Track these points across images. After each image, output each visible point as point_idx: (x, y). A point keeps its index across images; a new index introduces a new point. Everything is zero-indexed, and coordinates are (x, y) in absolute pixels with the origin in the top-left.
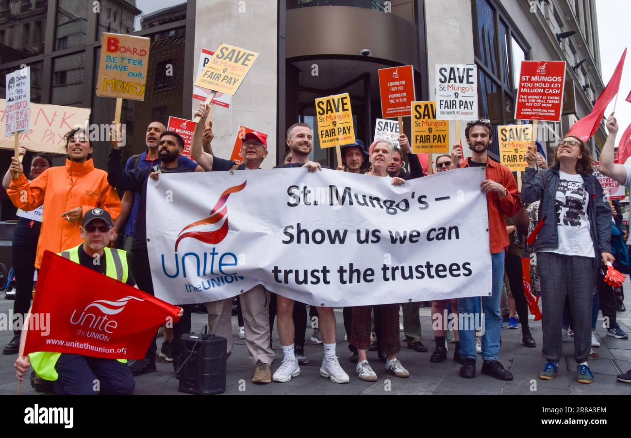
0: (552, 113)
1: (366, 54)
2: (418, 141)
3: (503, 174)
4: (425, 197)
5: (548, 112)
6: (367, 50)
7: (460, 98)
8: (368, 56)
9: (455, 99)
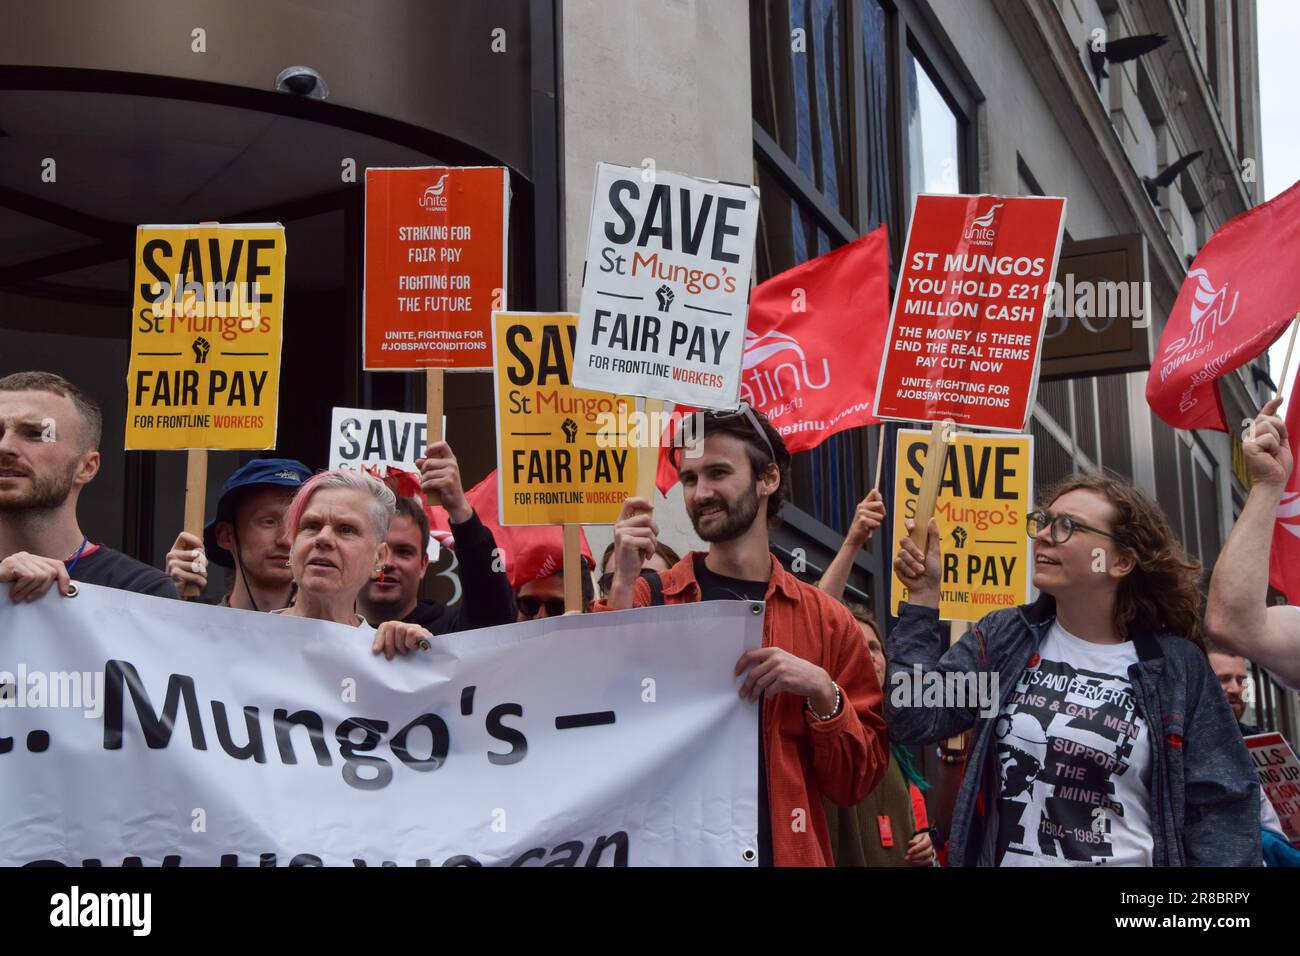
0: (1001, 396)
1: (300, 86)
2: (524, 474)
3: (829, 630)
4: (516, 710)
5: (985, 394)
6: (306, 71)
7: (677, 312)
8: (312, 96)
9: (655, 313)
